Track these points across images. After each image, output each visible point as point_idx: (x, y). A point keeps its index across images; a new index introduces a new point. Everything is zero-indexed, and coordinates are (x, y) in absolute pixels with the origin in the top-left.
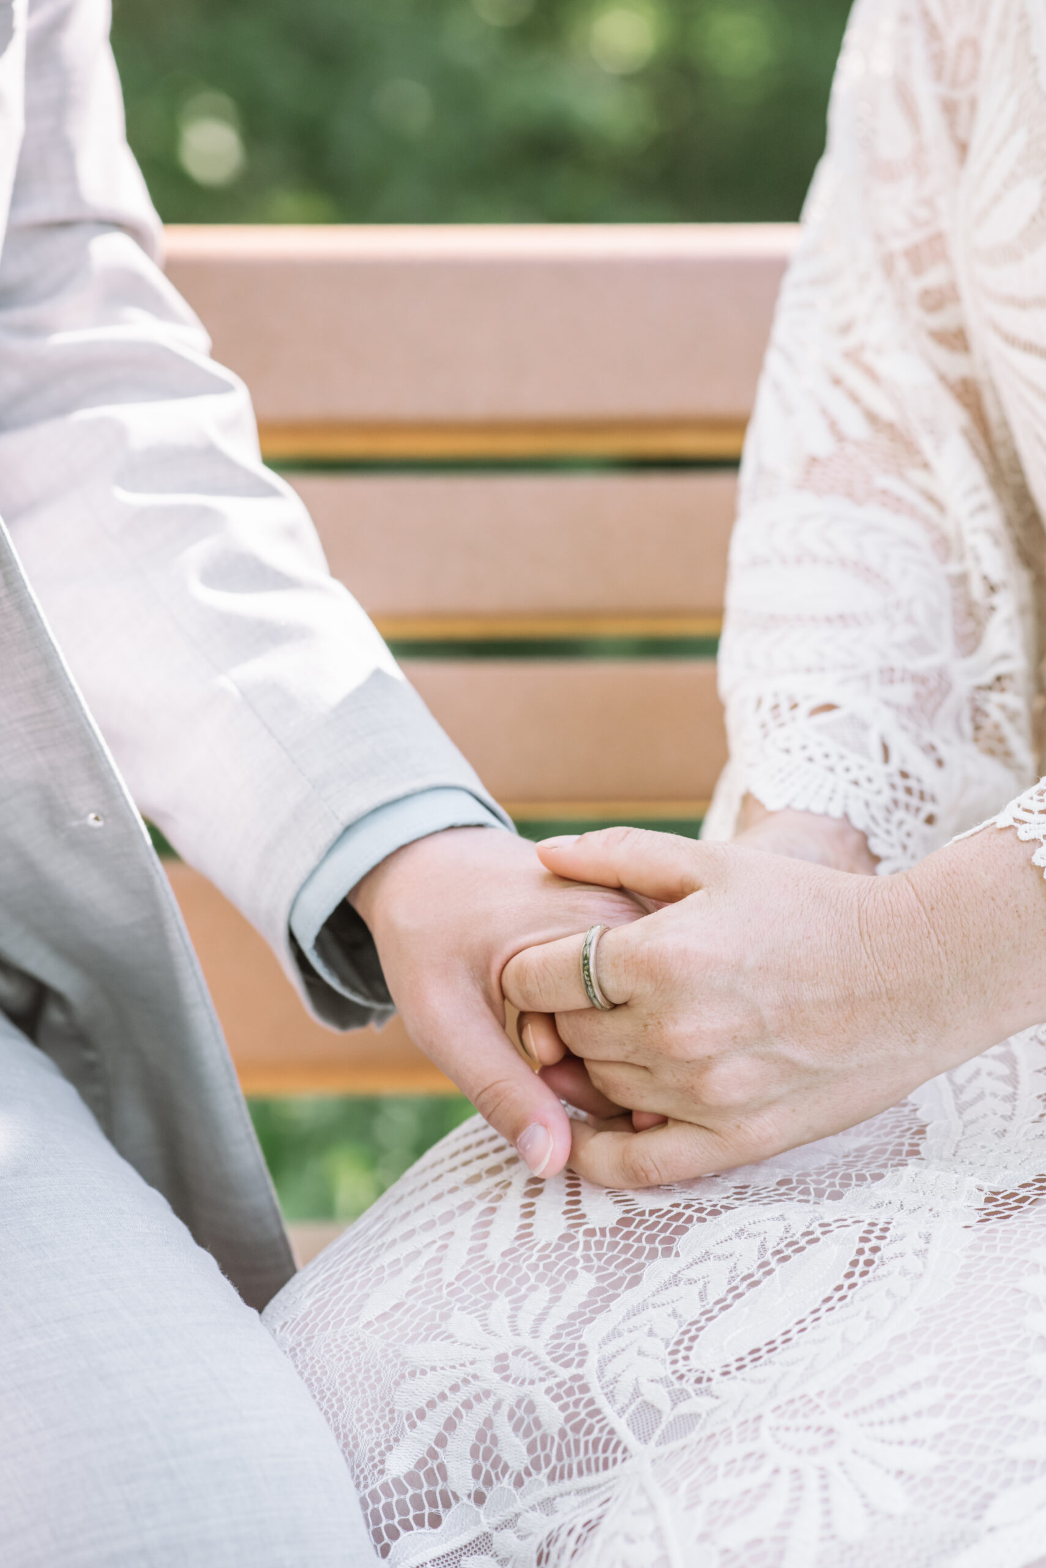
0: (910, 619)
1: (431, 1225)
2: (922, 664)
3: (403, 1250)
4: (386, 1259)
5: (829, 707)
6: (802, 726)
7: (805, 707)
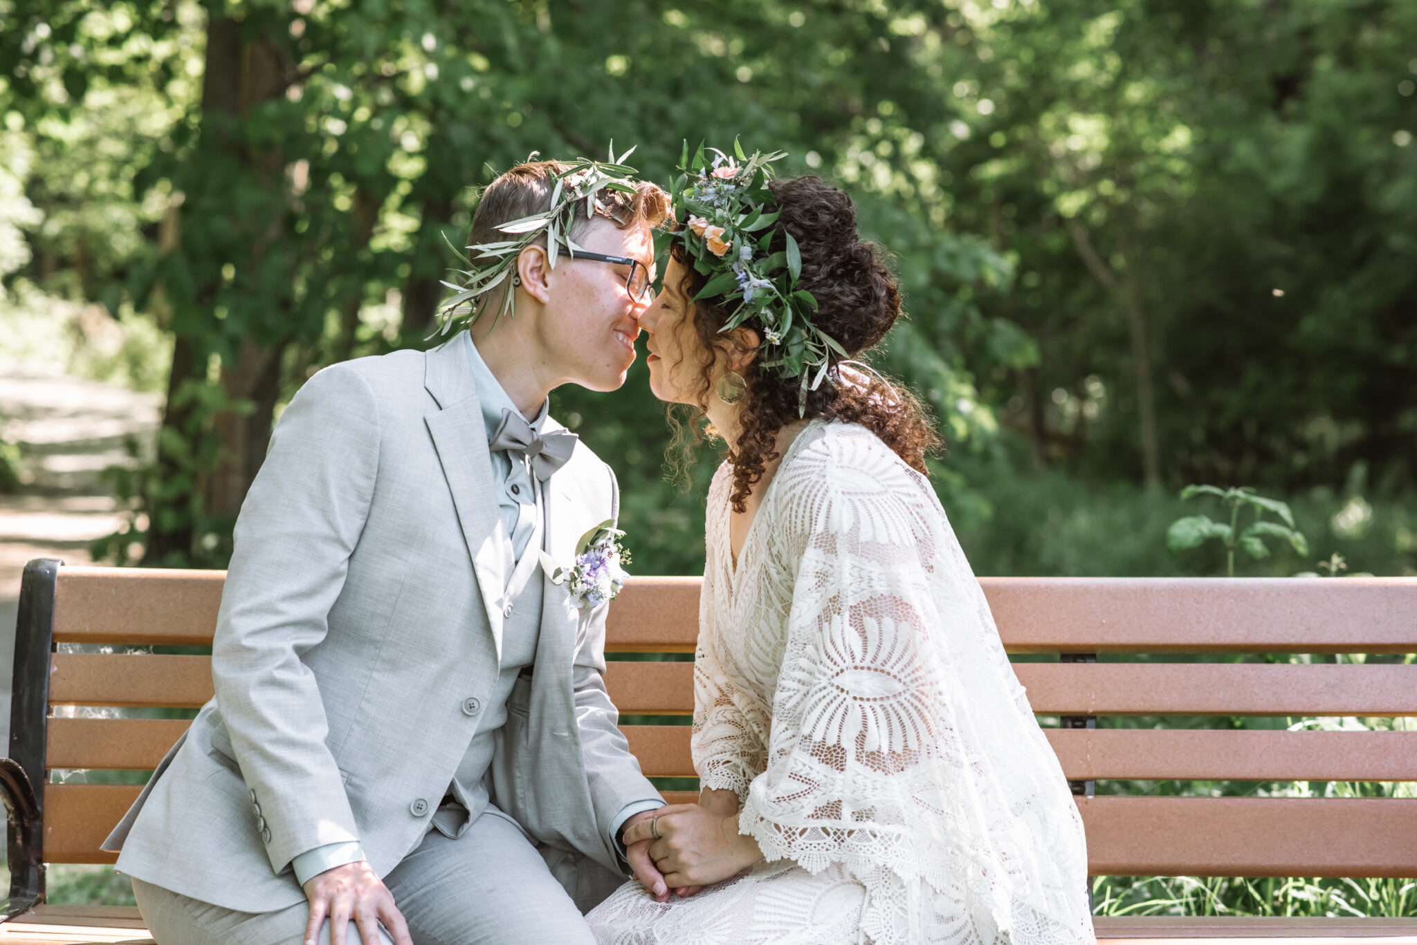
0: (749, 738)
1: (625, 899)
2: (753, 751)
3: (618, 905)
4: (614, 907)
5: (728, 762)
6: (721, 767)
7: (721, 762)
